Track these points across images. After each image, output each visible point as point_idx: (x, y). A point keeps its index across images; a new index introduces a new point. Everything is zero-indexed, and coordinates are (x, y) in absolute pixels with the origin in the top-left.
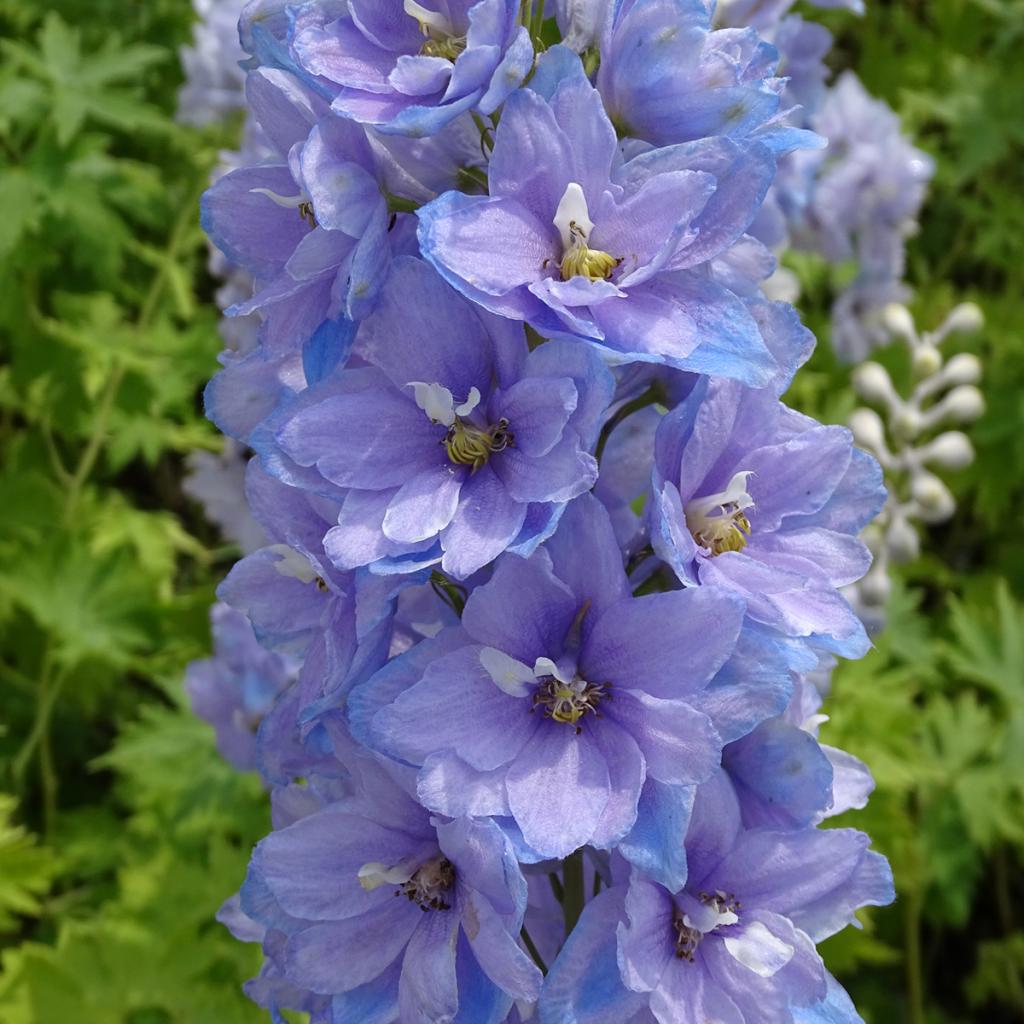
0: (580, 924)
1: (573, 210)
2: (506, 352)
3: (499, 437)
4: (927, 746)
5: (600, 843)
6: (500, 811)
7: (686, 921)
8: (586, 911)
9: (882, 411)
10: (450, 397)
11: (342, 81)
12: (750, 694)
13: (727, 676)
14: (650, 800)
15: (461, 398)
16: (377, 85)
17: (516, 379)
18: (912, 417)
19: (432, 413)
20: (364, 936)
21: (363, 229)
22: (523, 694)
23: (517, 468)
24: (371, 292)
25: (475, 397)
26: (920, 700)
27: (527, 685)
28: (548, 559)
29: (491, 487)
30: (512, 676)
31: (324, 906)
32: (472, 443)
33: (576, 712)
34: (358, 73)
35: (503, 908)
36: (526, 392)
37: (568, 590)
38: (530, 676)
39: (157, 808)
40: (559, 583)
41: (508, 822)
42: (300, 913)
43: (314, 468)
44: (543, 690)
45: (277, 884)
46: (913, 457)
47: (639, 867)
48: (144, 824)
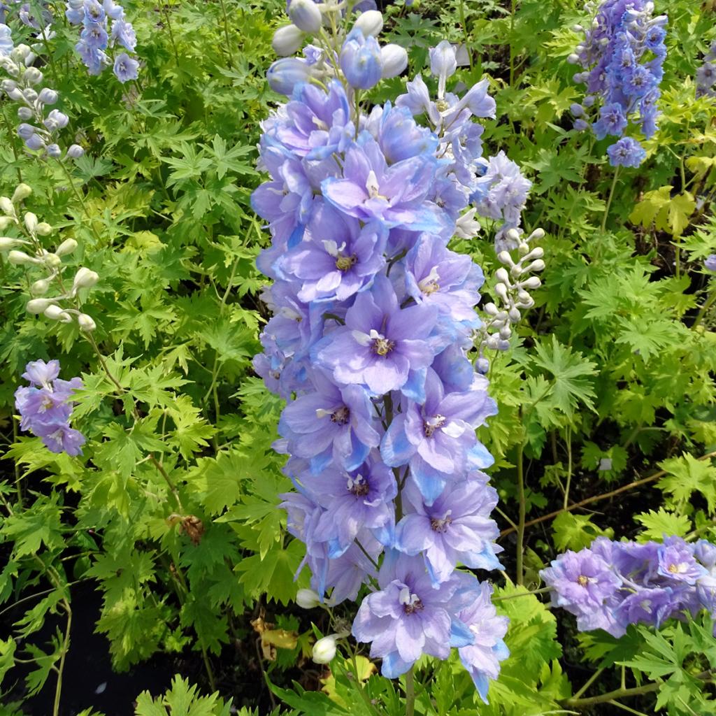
0: (392, 424)
1: (372, 182)
2: (353, 231)
3: (353, 260)
4: (526, 392)
5: (396, 388)
6: (362, 382)
7: (428, 423)
8: (393, 421)
9: (508, 269)
10: (336, 244)
11: (293, 145)
12: (443, 337)
13: (434, 332)
14: (412, 378)
15: (339, 246)
16: (305, 146)
17: (357, 238)
18: (518, 269)
19: (330, 252)
20: (320, 437)
21: (303, 193)
22: (368, 345)
23: (360, 268)
24: (308, 213)
25: (344, 245)
26: (523, 377)
27: (368, 342)
28: (372, 297)
29: (351, 276)
30: (364, 339)
31: (306, 428)
32: (344, 262)
33: (386, 350)
34: (299, 143)
35: (366, 417)
36: (360, 242)
37: (379, 309)
38: (369, 338)
39: (253, 413)
40: (376, 306)
41: (366, 386)
42: (299, 431)
43: (293, 274)
44: (374, 344)
45: (290, 423)
46: (519, 284)
47: (410, 398)
48: (249, 418)
